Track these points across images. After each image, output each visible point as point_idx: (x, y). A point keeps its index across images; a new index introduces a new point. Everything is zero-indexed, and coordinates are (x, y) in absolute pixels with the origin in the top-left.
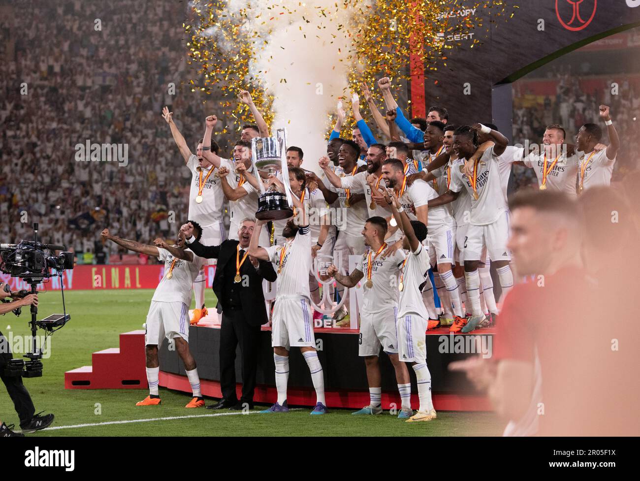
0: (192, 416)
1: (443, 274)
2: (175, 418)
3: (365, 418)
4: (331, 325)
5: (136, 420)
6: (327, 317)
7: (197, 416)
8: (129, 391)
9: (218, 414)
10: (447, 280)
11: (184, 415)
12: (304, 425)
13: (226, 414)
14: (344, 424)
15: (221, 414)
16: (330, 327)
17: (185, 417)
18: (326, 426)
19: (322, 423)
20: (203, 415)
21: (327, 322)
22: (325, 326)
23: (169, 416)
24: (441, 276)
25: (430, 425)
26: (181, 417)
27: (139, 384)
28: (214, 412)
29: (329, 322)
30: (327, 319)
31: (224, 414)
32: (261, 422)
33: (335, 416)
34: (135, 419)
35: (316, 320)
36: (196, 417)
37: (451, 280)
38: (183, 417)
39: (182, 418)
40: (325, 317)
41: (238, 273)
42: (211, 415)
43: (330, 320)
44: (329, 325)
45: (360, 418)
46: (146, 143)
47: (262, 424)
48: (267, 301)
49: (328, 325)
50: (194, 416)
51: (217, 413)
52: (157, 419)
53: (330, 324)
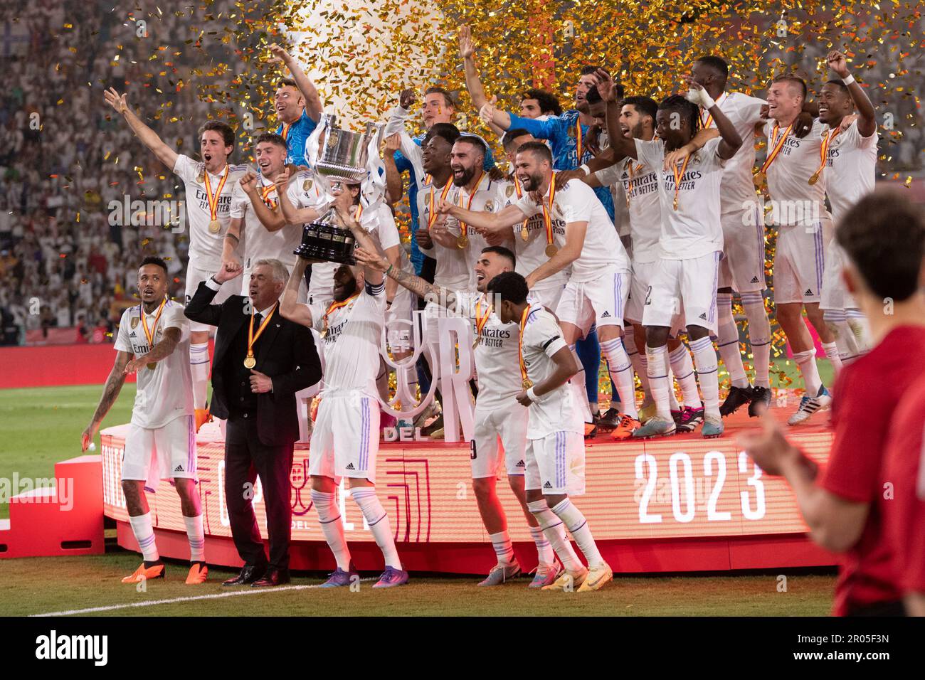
0: (183, 599)
1: (605, 343)
2: (155, 603)
3: (474, 593)
4: (412, 436)
5: (89, 610)
6: (406, 423)
7: (191, 598)
8: (73, 559)
9: (227, 594)
10: (611, 354)
11: (169, 598)
12: (374, 607)
13: (240, 593)
14: (440, 604)
15: (232, 593)
16: (411, 439)
17: (172, 601)
18: (411, 608)
19: (403, 603)
20: (202, 597)
21: (405, 431)
22: (402, 439)
23: (144, 600)
24: (604, 346)
25: (585, 600)
26: (164, 601)
27: (90, 546)
28: (220, 591)
29: (409, 431)
30: (404, 426)
31: (237, 593)
32: (301, 605)
33: (425, 590)
34: (87, 608)
35: (386, 429)
36: (190, 601)
37: (617, 354)
38: (167, 601)
39: (166, 603)
40: (402, 424)
41: (250, 353)
42: (216, 596)
43: (410, 429)
44: (410, 437)
45: (467, 593)
46: (81, 140)
47: (303, 607)
48: (303, 399)
49: (406, 437)
50: (187, 599)
51: (225, 591)
52: (124, 606)
53: (410, 434)
